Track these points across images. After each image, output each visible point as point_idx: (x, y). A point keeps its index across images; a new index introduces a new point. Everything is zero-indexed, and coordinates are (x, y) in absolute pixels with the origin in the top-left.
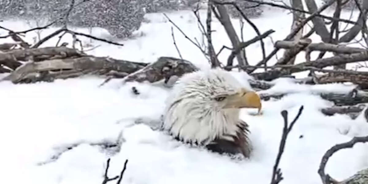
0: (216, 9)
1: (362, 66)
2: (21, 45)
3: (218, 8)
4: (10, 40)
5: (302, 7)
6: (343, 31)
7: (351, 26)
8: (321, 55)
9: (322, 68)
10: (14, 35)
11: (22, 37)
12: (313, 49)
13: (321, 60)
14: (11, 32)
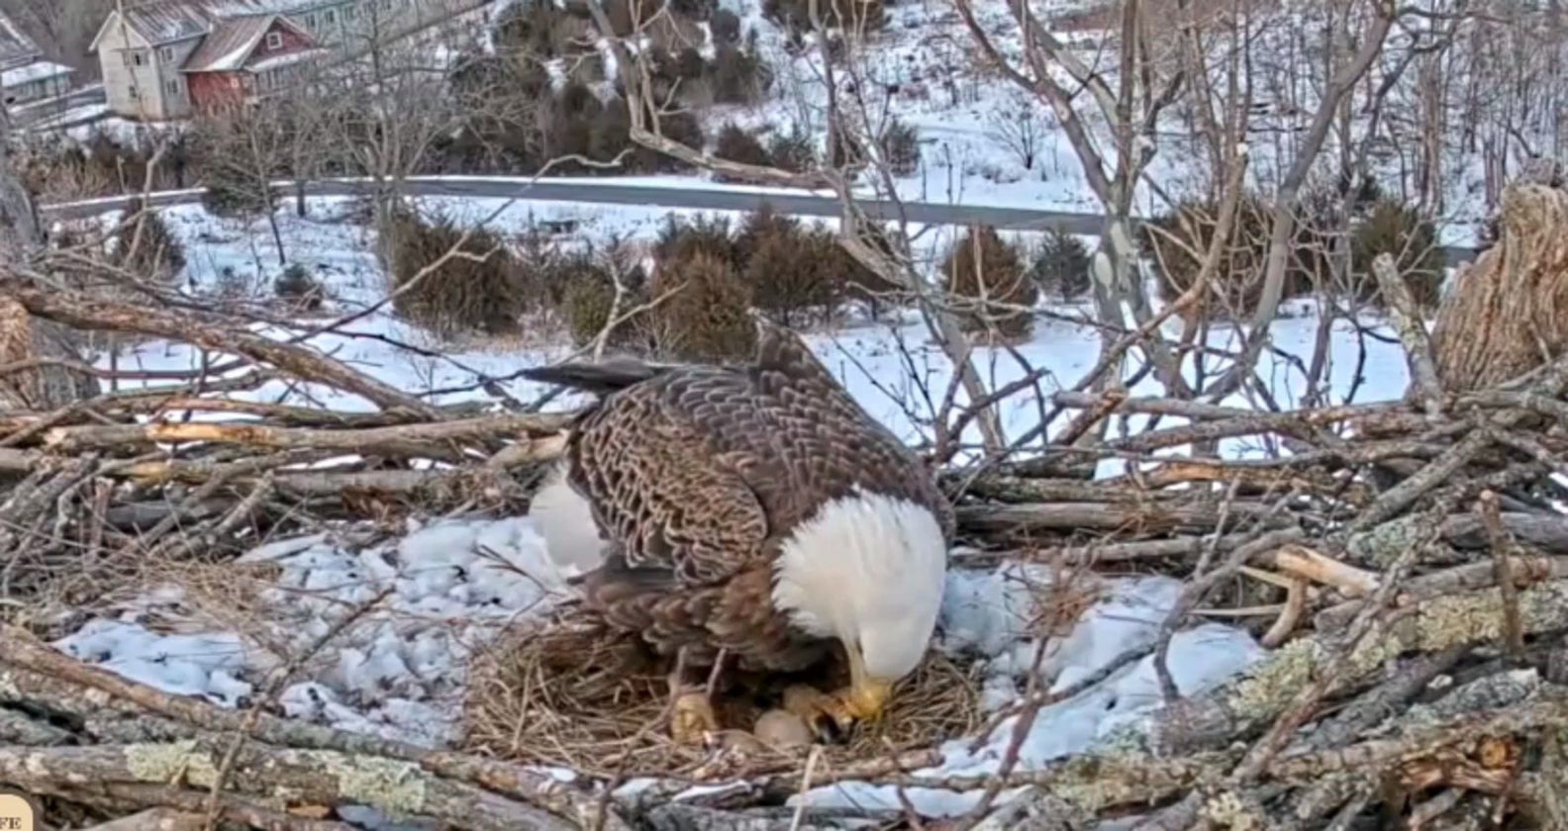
0: (935, 323)
1: (1251, 448)
2: (504, 403)
3: (940, 321)
4: (480, 395)
5: (1122, 323)
6: (1213, 374)
7: (1228, 363)
8: (1152, 424)
9: (1151, 451)
10: (490, 384)
11: (507, 389)
12: (1133, 408)
13: (1150, 433)
14: (482, 378)
